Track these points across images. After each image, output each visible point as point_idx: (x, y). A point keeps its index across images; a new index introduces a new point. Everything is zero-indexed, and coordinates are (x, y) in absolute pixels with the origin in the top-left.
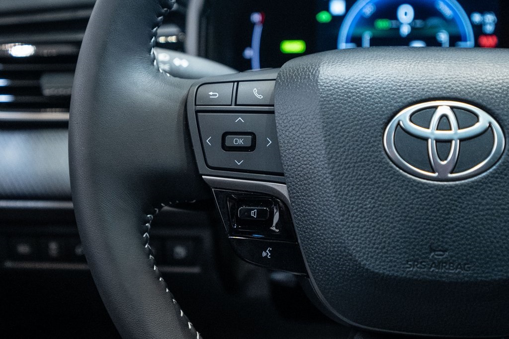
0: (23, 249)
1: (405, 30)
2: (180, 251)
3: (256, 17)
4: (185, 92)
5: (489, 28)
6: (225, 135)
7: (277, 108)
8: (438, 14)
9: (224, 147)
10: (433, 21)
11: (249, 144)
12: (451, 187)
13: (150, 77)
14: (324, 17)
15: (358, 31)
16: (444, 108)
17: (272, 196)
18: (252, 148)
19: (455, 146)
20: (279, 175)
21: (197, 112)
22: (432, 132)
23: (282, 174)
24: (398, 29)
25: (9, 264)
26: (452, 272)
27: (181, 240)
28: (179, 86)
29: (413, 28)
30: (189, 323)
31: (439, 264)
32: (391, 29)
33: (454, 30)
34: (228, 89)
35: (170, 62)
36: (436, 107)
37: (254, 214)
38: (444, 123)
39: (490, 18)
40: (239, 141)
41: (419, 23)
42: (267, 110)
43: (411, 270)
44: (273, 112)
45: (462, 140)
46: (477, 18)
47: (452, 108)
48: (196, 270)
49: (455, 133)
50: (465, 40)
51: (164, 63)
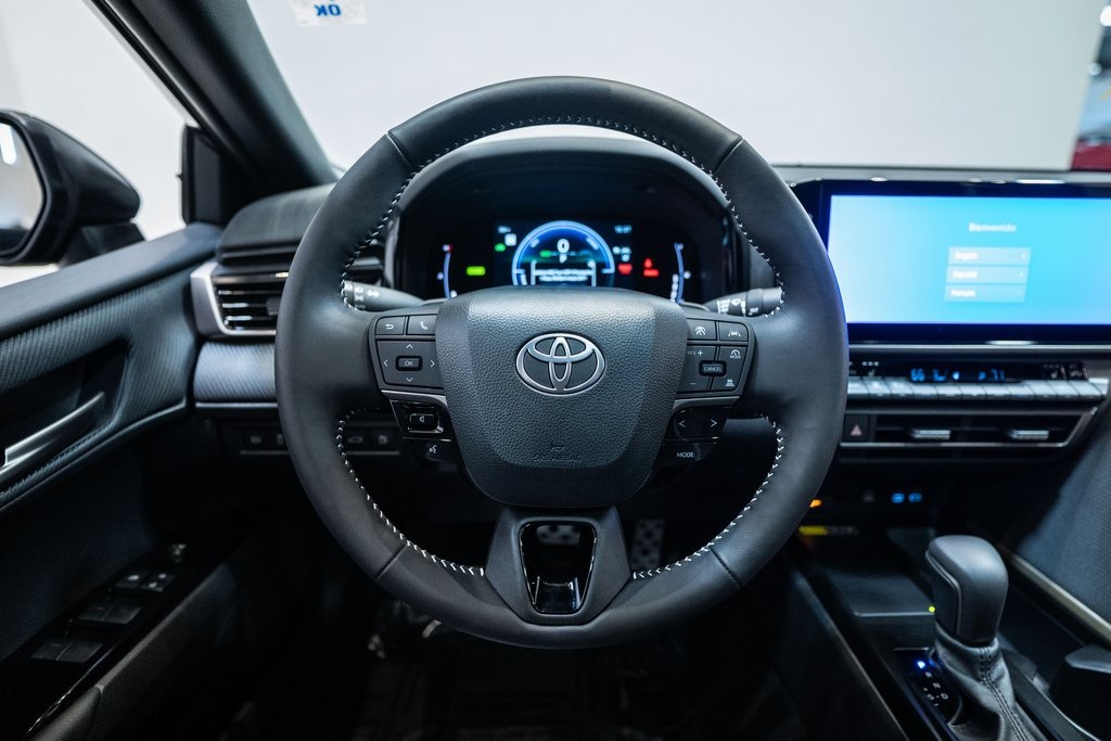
0: (255, 440)
1: (563, 259)
2: (383, 439)
3: (446, 248)
4: (368, 324)
5: (626, 258)
6: (399, 358)
7: (437, 337)
8: (588, 247)
9: (398, 368)
10: (584, 252)
11: (417, 365)
12: (566, 398)
13: (340, 313)
14: (500, 248)
15: (526, 260)
16: (561, 339)
17: (434, 405)
18: (419, 368)
19: (568, 367)
20: (439, 389)
21: (377, 340)
22: (551, 357)
23: (442, 388)
24: (558, 258)
25: (243, 452)
26: (568, 462)
27: (383, 430)
28: (364, 319)
29: (569, 257)
30: (375, 505)
31: (559, 456)
32: (552, 257)
33: (599, 259)
34: (401, 321)
35: (364, 294)
36: (555, 338)
37: (422, 419)
38: (560, 350)
39: (626, 250)
40: (409, 363)
41: (573, 254)
42: (429, 338)
43: (537, 461)
44: (434, 340)
45: (573, 363)
46: (616, 250)
47: (566, 338)
48: (397, 453)
49: (569, 357)
50: (609, 268)
51: (359, 294)
